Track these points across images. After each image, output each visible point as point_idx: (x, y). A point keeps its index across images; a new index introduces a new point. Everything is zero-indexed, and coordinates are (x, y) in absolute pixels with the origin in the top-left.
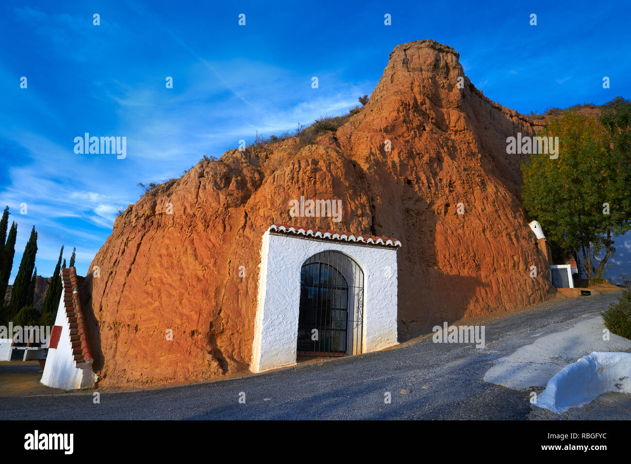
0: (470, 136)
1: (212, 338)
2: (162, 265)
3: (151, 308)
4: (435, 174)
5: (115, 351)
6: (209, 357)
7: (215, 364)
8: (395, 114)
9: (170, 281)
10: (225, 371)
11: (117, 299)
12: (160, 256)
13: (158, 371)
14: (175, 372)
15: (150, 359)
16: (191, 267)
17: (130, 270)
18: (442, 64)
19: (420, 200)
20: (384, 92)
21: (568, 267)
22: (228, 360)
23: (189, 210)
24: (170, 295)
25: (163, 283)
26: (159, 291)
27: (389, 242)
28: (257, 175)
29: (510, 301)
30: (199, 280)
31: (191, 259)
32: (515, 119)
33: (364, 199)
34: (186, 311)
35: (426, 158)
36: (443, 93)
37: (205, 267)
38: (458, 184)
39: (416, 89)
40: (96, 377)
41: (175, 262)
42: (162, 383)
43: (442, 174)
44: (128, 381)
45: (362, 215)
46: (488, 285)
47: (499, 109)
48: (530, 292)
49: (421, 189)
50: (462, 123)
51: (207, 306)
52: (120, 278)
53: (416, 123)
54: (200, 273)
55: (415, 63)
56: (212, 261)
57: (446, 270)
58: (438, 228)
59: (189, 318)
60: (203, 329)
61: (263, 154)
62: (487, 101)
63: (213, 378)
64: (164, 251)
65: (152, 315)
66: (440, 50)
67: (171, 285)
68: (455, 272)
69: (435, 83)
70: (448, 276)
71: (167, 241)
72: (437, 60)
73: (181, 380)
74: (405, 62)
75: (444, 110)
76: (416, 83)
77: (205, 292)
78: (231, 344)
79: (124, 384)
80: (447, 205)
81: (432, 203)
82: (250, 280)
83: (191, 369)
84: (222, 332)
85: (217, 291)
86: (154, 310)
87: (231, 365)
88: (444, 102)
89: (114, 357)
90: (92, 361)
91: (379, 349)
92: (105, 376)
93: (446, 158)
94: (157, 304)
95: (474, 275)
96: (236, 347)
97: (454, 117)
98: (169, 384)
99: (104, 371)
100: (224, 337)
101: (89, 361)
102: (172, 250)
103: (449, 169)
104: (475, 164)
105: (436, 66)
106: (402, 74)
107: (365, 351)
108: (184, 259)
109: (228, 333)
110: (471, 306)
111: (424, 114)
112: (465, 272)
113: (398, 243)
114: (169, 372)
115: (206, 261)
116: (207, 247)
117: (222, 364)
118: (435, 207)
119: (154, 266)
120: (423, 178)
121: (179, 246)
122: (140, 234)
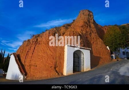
0: (95, 29)
1: (55, 68)
2: (42, 52)
3: (40, 61)
4: (91, 36)
5: (30, 71)
6: (55, 72)
7: (57, 74)
8: (83, 24)
9: (44, 55)
10: (59, 75)
11: (30, 60)
12: (41, 50)
13: (43, 75)
14: (48, 76)
15: (41, 73)
16: (49, 53)
17: (33, 53)
18: (90, 15)
19: (89, 41)
20: (79, 19)
21: (114, 55)
22: (59, 73)
23: (47, 40)
24: (45, 59)
25: (43, 56)
26: (42, 58)
27: (89, 49)
28: (60, 34)
29: (106, 61)
30: (51, 55)
31: (49, 51)
32: (100, 27)
33: (82, 40)
34: (49, 62)
35: (89, 33)
36: (90, 20)
37: (53, 53)
38: (95, 38)
39: (86, 19)
40: (26, 77)
41: (45, 51)
42: (44, 78)
43: (92, 36)
44: (35, 78)
45: (82, 43)
46: (102, 58)
47: (98, 24)
48: (109, 59)
49: (89, 39)
50: (94, 27)
51: (54, 61)
52: (30, 55)
53: (86, 26)
54: (52, 54)
55: (85, 14)
56: (54, 51)
57: (95, 55)
58: (92, 47)
59: (50, 64)
60: (53, 66)
61: (59, 30)
62: (96, 23)
63: (57, 77)
64: (42, 49)
65: (41, 63)
66: (90, 12)
67: (45, 57)
68: (96, 56)
69: (89, 18)
70: (95, 56)
71: (42, 47)
72: (89, 14)
73: (49, 77)
74: (83, 14)
75: (90, 24)
76: (86, 18)
77: (53, 58)
78: (59, 69)
79: (34, 78)
80: (93, 42)
81: (91, 42)
82: (63, 56)
83: (51, 75)
84: (57, 67)
85: (56, 58)
86: (41, 62)
87: (60, 74)
88: (90, 22)
89: (30, 72)
90: (25, 74)
91: (87, 70)
92: (28, 77)
93: (92, 33)
94: (42, 61)
95: (100, 56)
96: (60, 70)
97: (92, 25)
98: (46, 78)
99: (27, 76)
100: (58, 68)
101: (24, 74)
102: (44, 49)
103: (93, 35)
104: (96, 34)
105: (89, 15)
106: (82, 16)
107: (85, 71)
108: (47, 51)
109: (59, 67)
110: (100, 62)
111: (87, 24)
112: (98, 56)
113: (90, 49)
114: (46, 75)
115: (53, 51)
116: (52, 48)
117: (58, 74)
118: (91, 43)
119: (40, 52)
120: (89, 37)
121: (46, 48)
122: (34, 46)
